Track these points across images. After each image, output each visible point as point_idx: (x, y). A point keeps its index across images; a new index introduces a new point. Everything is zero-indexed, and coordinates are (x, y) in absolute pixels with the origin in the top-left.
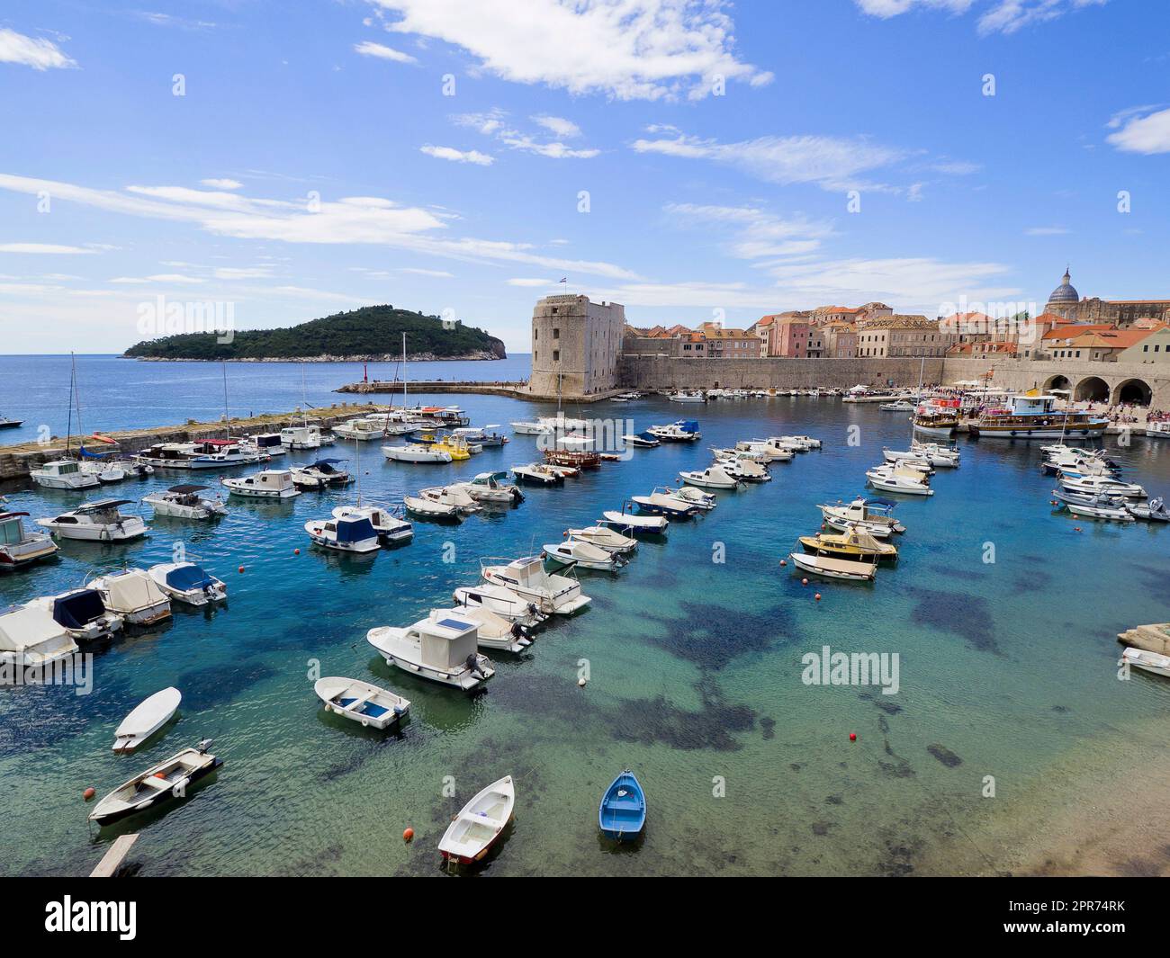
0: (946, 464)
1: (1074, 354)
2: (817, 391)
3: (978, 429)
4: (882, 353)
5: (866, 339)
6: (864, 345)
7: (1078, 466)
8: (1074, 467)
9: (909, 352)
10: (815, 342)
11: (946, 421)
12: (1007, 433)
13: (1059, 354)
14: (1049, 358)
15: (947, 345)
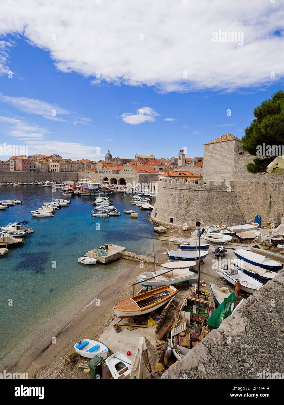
0: (64, 205)
1: (109, 172)
2: (35, 183)
3: (80, 193)
4: (58, 171)
5: (52, 166)
6: (52, 168)
7: (101, 202)
8: (100, 203)
9: (67, 170)
10: (32, 166)
11: (70, 191)
12: (89, 194)
13: (106, 172)
14: (103, 173)
15: (78, 168)
